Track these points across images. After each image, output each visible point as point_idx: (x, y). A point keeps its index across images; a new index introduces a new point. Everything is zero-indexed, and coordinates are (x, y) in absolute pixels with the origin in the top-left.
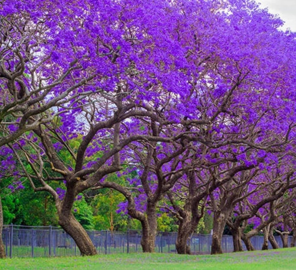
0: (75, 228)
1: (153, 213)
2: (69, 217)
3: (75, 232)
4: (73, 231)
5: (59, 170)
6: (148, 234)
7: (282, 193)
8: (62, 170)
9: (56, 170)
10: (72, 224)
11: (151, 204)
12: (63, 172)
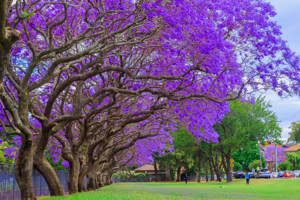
0: (47, 167)
1: (76, 156)
2: (42, 158)
3: (47, 171)
4: (45, 170)
5: (38, 117)
6: (74, 173)
7: (134, 143)
8: (39, 116)
9: (35, 116)
10: (44, 164)
11: (76, 148)
12: (41, 118)
